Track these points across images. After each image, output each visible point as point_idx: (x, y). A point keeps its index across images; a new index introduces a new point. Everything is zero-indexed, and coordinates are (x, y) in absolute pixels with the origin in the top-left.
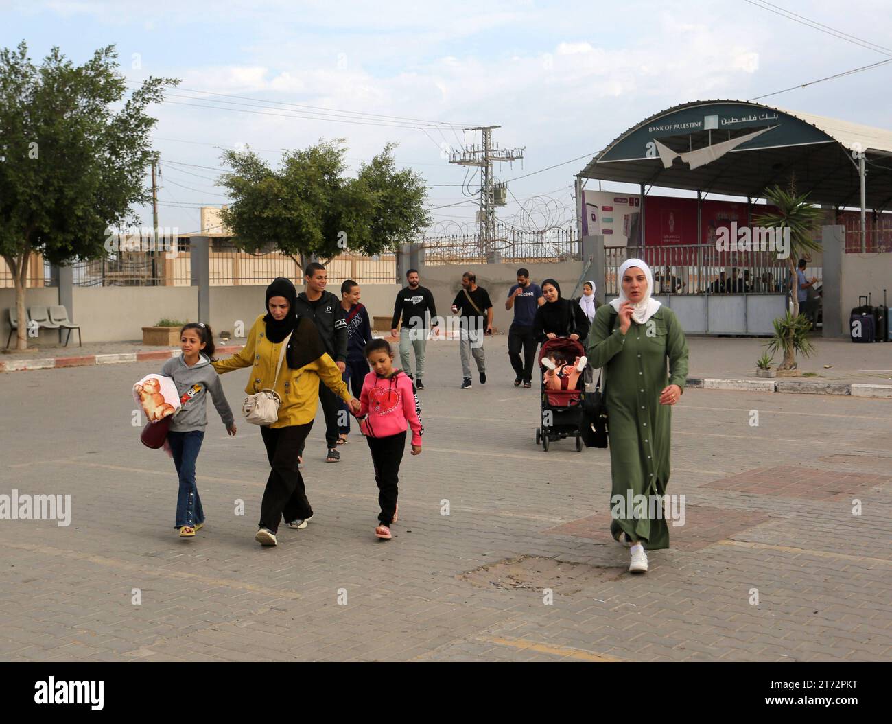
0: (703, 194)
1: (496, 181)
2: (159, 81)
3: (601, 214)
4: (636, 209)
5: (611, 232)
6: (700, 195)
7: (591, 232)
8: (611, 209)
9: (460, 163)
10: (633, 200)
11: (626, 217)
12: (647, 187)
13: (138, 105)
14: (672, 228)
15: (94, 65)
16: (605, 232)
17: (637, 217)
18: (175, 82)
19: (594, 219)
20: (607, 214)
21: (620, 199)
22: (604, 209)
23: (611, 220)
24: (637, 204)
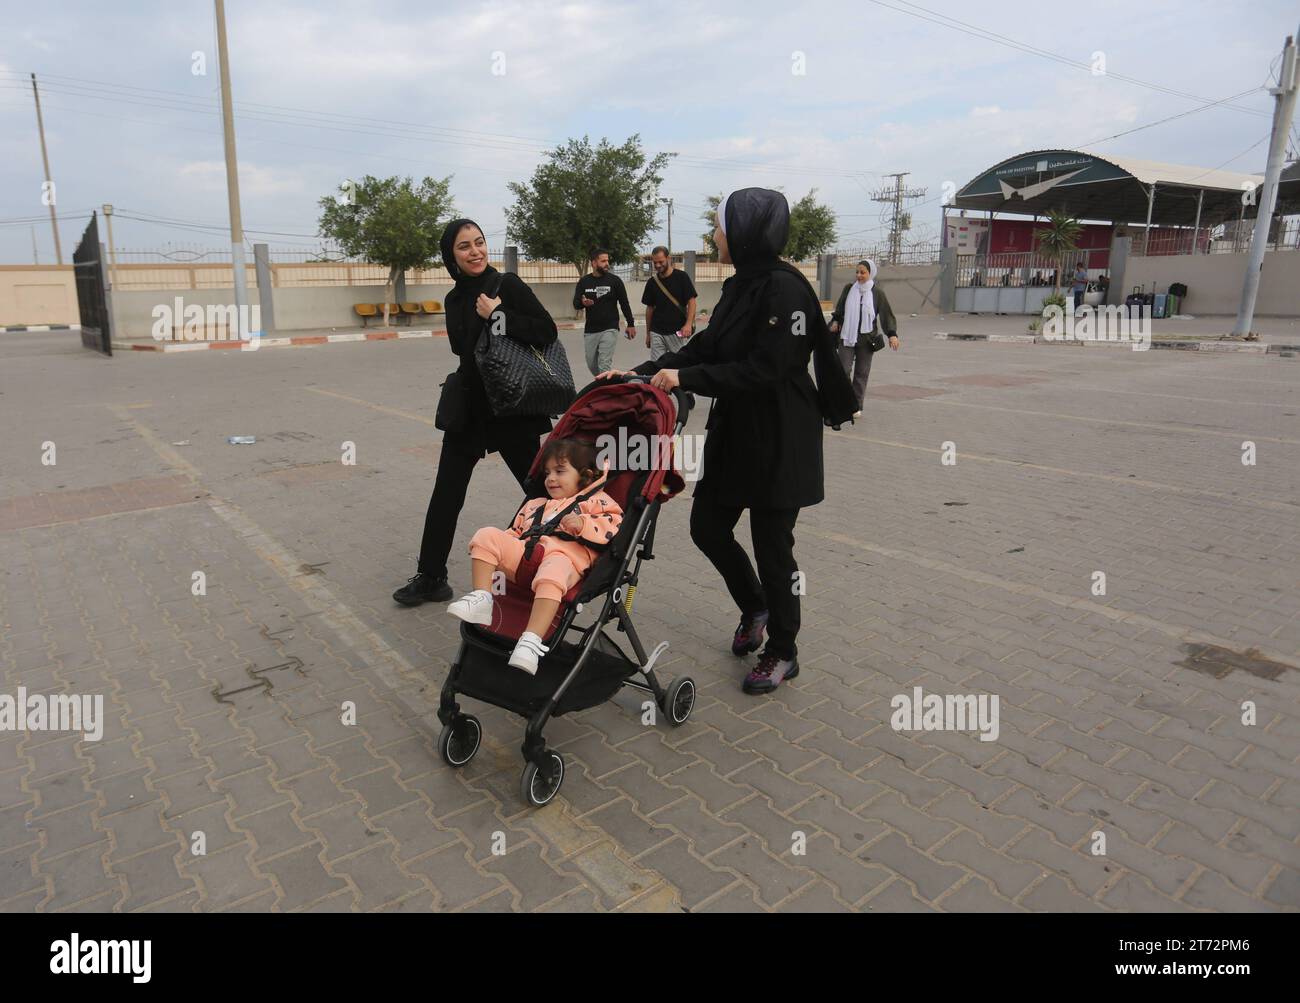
0: (1038, 217)
1: (904, 212)
2: (665, 155)
3: (959, 233)
4: (985, 229)
5: (965, 245)
6: (1036, 219)
7: (950, 245)
8: (966, 229)
9: (879, 200)
10: (983, 223)
11: (977, 235)
12: (995, 213)
13: (652, 170)
14: (1011, 241)
15: (627, 147)
16: (960, 245)
17: (985, 235)
18: (676, 155)
19: (953, 236)
20: (964, 233)
21: (973, 222)
22: (961, 229)
23: (965, 237)
24: (986, 226)
